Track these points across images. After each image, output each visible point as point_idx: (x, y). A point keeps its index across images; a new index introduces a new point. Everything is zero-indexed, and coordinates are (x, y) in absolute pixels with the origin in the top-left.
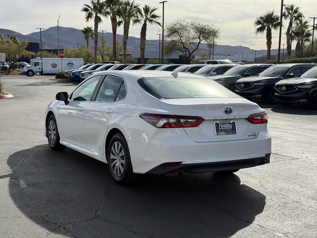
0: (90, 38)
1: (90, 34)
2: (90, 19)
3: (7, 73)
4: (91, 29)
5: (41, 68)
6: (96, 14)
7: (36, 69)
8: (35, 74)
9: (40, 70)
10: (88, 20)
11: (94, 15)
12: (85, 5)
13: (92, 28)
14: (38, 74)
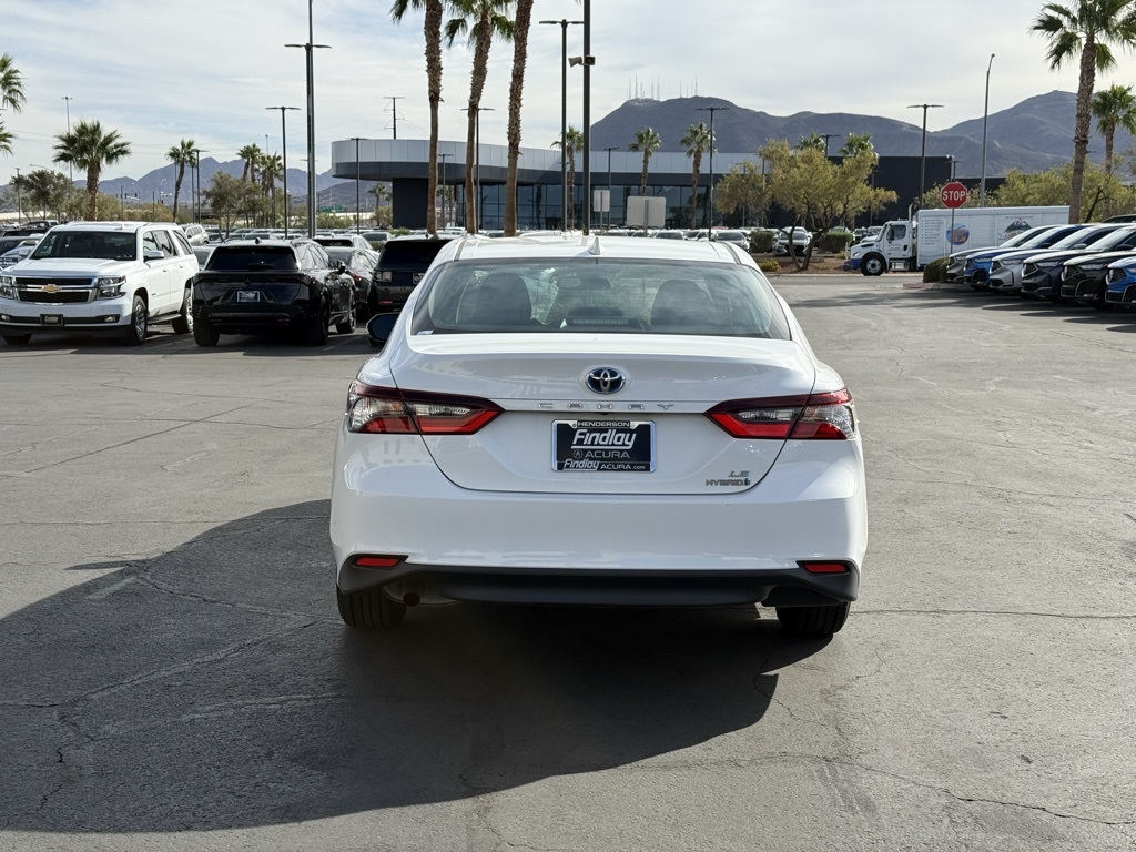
0: (1119, 128)
1: (1121, 114)
2: (1065, 56)
3: (801, 265)
4: (1125, 93)
5: (910, 246)
6: (1091, 38)
7: (892, 249)
8: (890, 267)
9: (908, 254)
10: (1057, 61)
11: (1084, 42)
12: (1050, 7)
13: (1129, 89)
14: (900, 266)
